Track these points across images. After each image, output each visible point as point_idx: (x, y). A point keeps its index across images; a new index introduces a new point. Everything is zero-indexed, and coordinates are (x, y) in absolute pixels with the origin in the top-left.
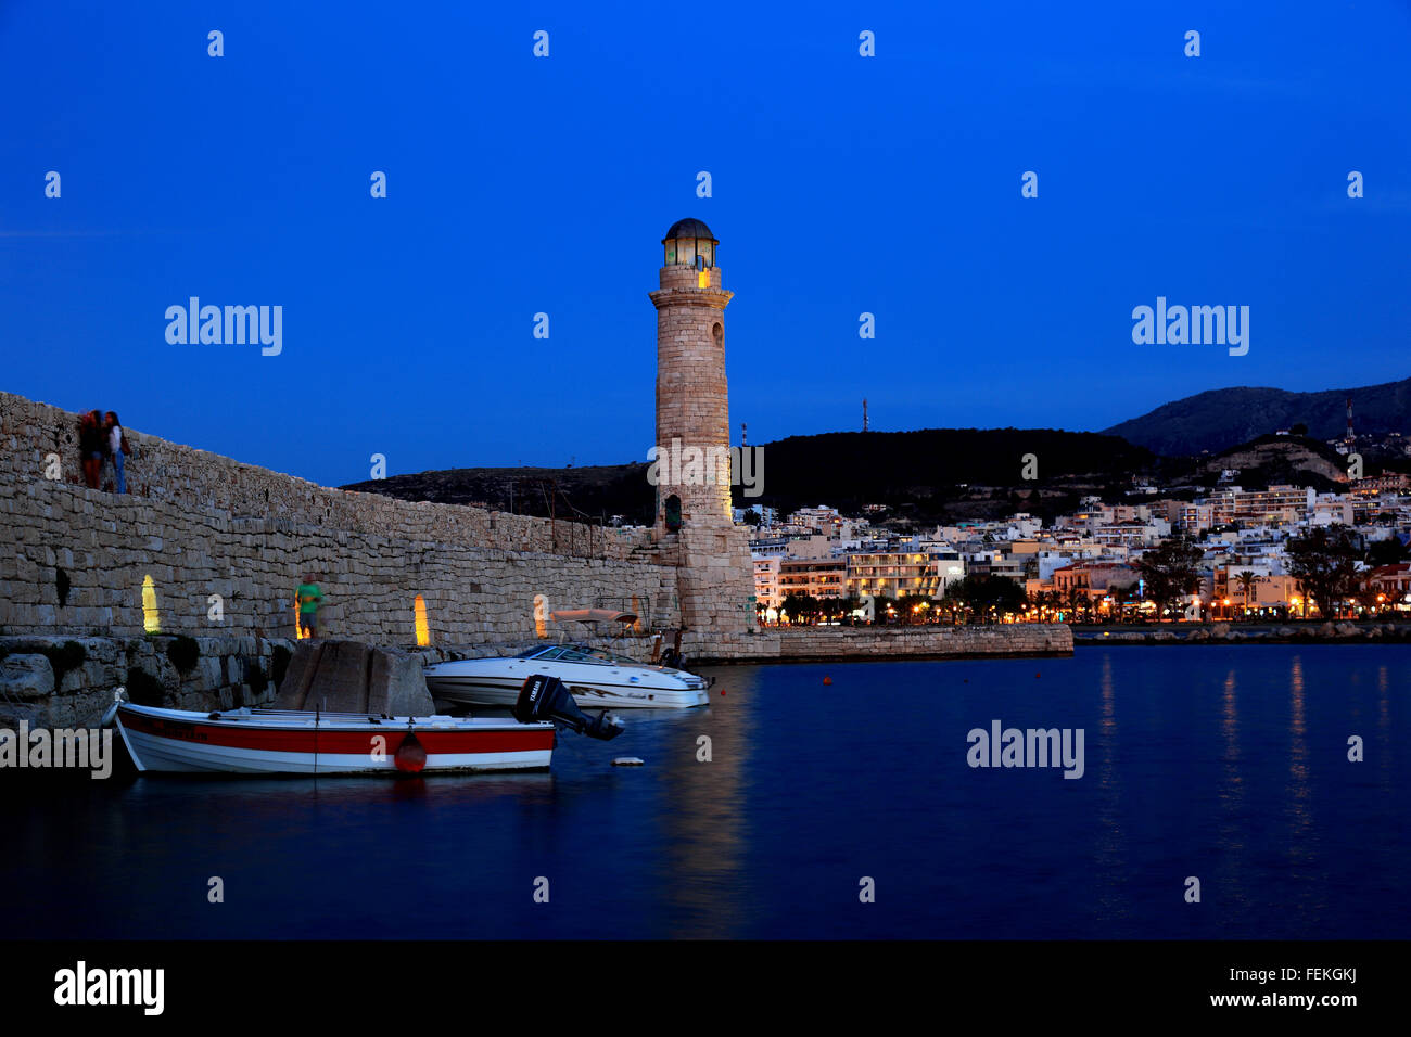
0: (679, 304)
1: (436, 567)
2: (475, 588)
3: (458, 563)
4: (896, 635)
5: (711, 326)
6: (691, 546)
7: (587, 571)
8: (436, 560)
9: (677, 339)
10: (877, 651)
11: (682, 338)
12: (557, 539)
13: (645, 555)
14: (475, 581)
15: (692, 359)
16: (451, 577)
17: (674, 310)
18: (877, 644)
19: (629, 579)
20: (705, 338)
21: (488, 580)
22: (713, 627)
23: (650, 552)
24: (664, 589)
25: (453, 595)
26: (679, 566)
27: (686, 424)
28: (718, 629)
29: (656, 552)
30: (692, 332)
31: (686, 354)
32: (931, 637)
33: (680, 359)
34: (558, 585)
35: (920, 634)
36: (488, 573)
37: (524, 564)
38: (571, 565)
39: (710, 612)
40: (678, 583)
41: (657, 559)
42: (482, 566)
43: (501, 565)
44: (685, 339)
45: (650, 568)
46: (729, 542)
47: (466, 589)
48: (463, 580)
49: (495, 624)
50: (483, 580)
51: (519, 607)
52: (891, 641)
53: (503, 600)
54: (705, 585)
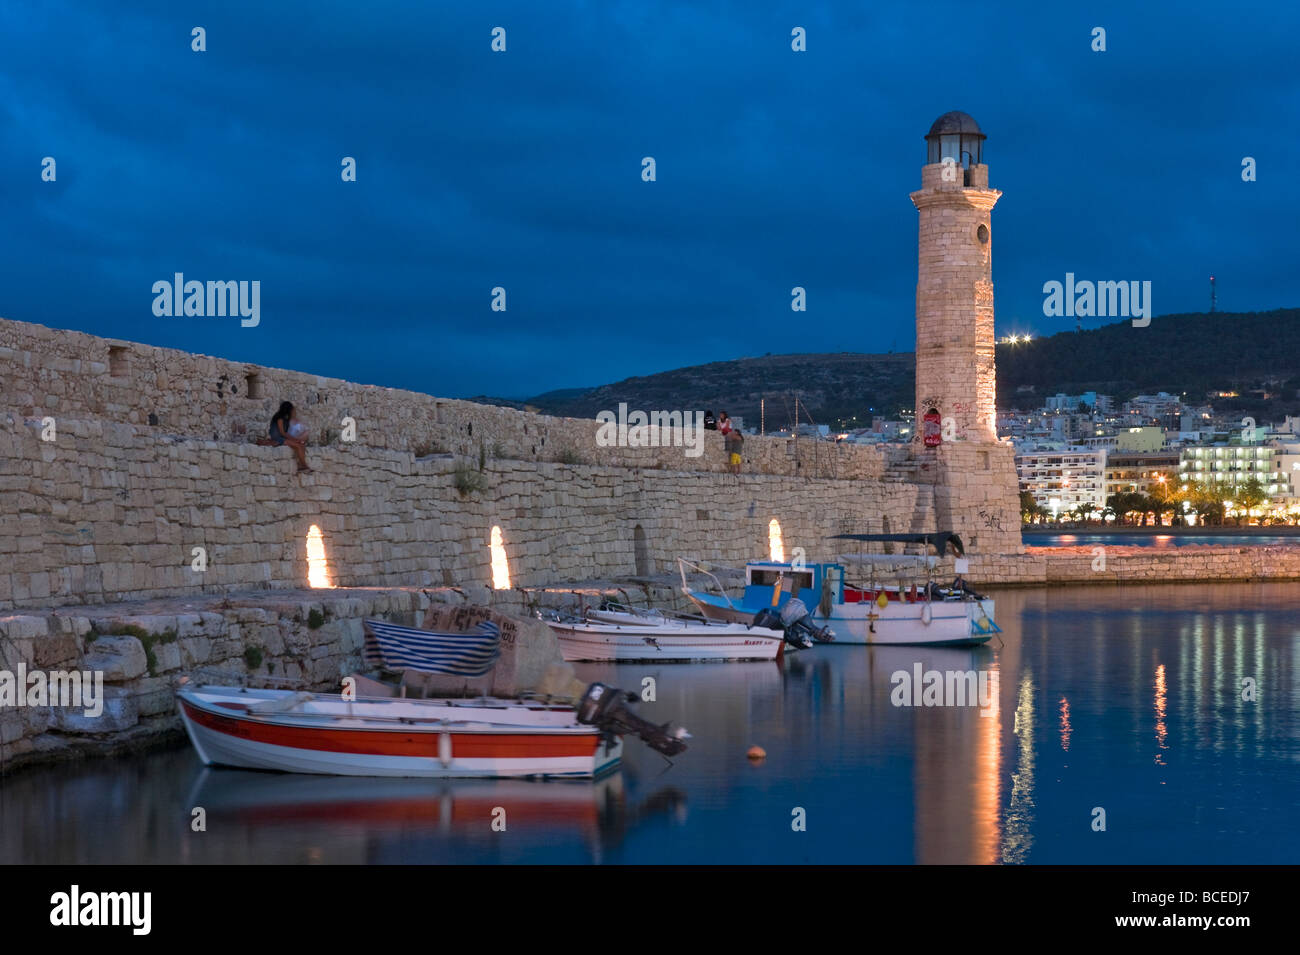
0: (940, 205)
1: (658, 495)
2: (703, 515)
3: (684, 490)
4: (1174, 557)
5: (975, 228)
6: (949, 464)
7: (833, 493)
8: (659, 488)
9: (939, 242)
10: (1153, 573)
11: (944, 242)
12: (802, 458)
13: (900, 472)
14: (702, 507)
15: (954, 264)
16: (673, 505)
17: (935, 212)
18: (1154, 567)
19: (879, 499)
20: (968, 241)
21: (717, 506)
22: (973, 547)
23: (906, 469)
24: (920, 509)
25: (677, 523)
26: (935, 484)
27: (946, 333)
28: (978, 550)
29: (912, 469)
30: (954, 235)
31: (948, 259)
32: (1215, 559)
33: (941, 264)
34: (798, 508)
35: (1203, 556)
36: (720, 498)
37: (758, 488)
38: (812, 486)
39: (968, 532)
40: (935, 502)
41: (913, 478)
42: (710, 492)
43: (734, 490)
44: (947, 242)
45: (905, 487)
46: (992, 459)
47: (692, 516)
48: (688, 507)
49: (725, 551)
50: (710, 506)
51: (752, 533)
52: (1170, 563)
53: (733, 526)
54: (964, 503)
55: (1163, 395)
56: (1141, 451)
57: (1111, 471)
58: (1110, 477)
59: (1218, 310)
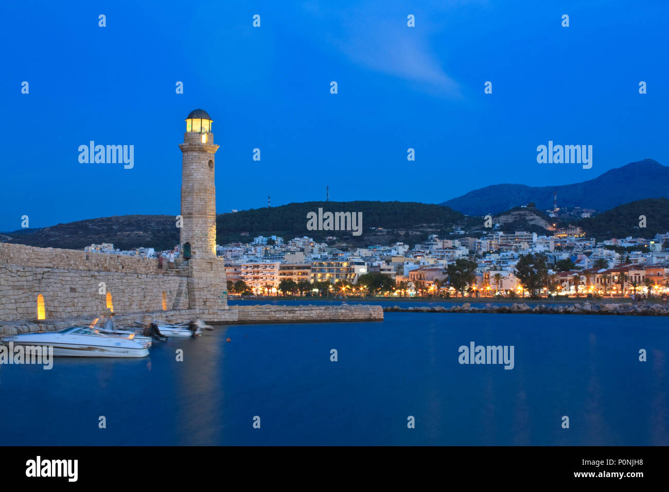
0: (192, 150)
1: (51, 280)
2: (73, 290)
3: (64, 278)
4: (296, 311)
5: (207, 161)
6: (194, 267)
7: (138, 280)
8: (51, 277)
9: (191, 167)
10: (286, 318)
11: (193, 167)
12: (123, 264)
13: (172, 271)
14: (73, 286)
15: (198, 177)
16: (60, 285)
17: (190, 153)
18: (286, 315)
19: (161, 283)
20: (204, 167)
21: (81, 286)
22: (205, 306)
23: (175, 270)
24: (180, 288)
25: (60, 294)
26: (188, 277)
27: (194, 208)
28: (207, 307)
29: (177, 270)
30: (198, 164)
31: (195, 174)
32: (313, 311)
33: (192, 177)
34: (121, 287)
35: (308, 310)
36: (80, 282)
37: (101, 278)
38: (128, 278)
39: (203, 299)
40: (188, 285)
41: (178, 274)
42: (77, 279)
43: (88, 279)
44: (195, 167)
45: (173, 278)
46: (214, 265)
47: (68, 290)
48: (65, 286)
49: (84, 307)
50: (77, 286)
51: (97, 299)
52: (294, 313)
53: (88, 295)
54: (201, 286)
55: (306, 237)
56: (295, 262)
57: (281, 271)
58: (281, 274)
59: (330, 200)
